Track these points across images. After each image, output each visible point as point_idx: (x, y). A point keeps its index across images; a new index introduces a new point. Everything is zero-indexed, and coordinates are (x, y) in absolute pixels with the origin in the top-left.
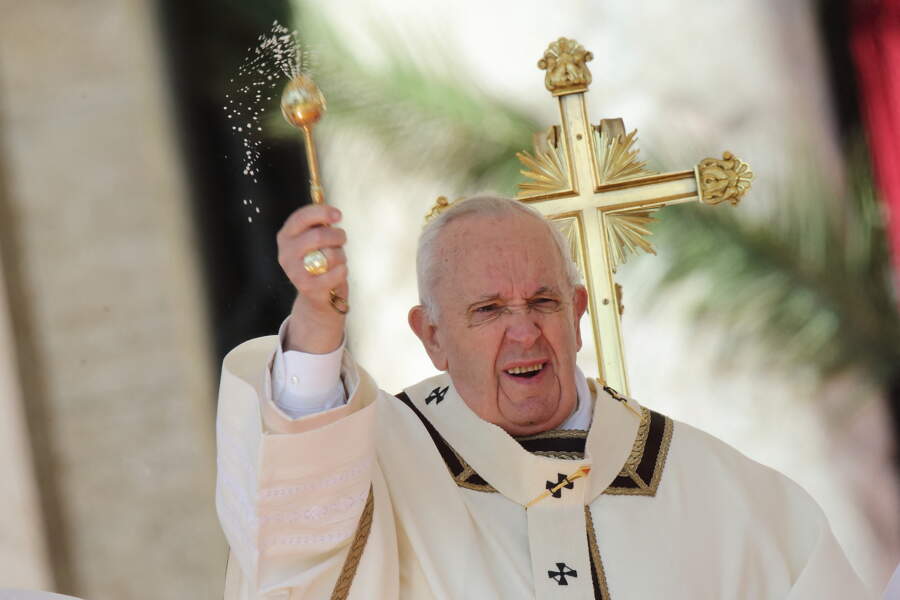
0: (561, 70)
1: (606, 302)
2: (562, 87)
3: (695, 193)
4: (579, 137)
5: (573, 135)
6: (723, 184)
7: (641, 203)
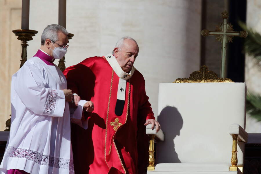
0: (224, 15)
1: (224, 48)
2: (224, 17)
3: (239, 35)
4: (225, 24)
5: (224, 24)
6: (243, 35)
7: (232, 35)
